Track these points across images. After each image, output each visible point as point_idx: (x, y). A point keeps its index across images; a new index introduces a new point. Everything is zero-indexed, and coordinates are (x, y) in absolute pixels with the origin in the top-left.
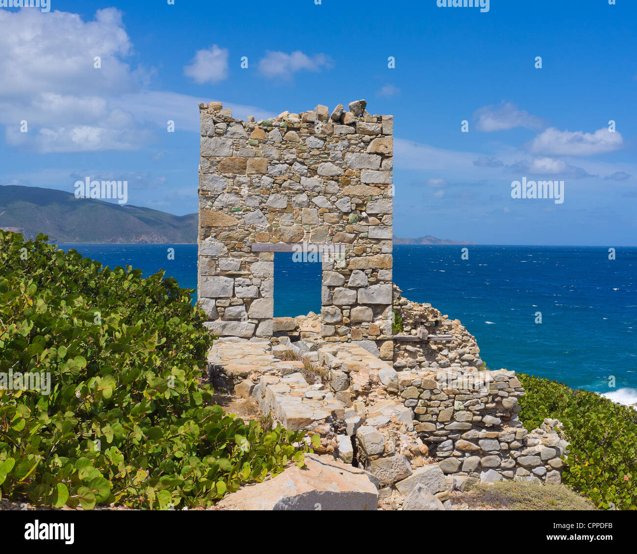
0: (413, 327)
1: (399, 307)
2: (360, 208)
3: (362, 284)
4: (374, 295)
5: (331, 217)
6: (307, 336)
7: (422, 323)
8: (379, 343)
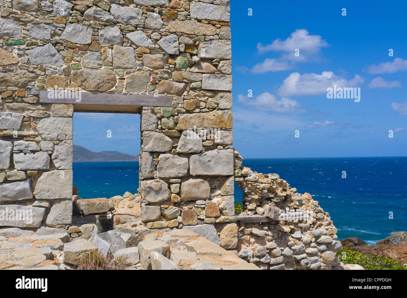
0: (258, 204)
1: (242, 179)
2: (190, 51)
3: (195, 149)
4: (211, 163)
5: (152, 60)
6: (122, 221)
7: (269, 199)
8: (219, 226)
